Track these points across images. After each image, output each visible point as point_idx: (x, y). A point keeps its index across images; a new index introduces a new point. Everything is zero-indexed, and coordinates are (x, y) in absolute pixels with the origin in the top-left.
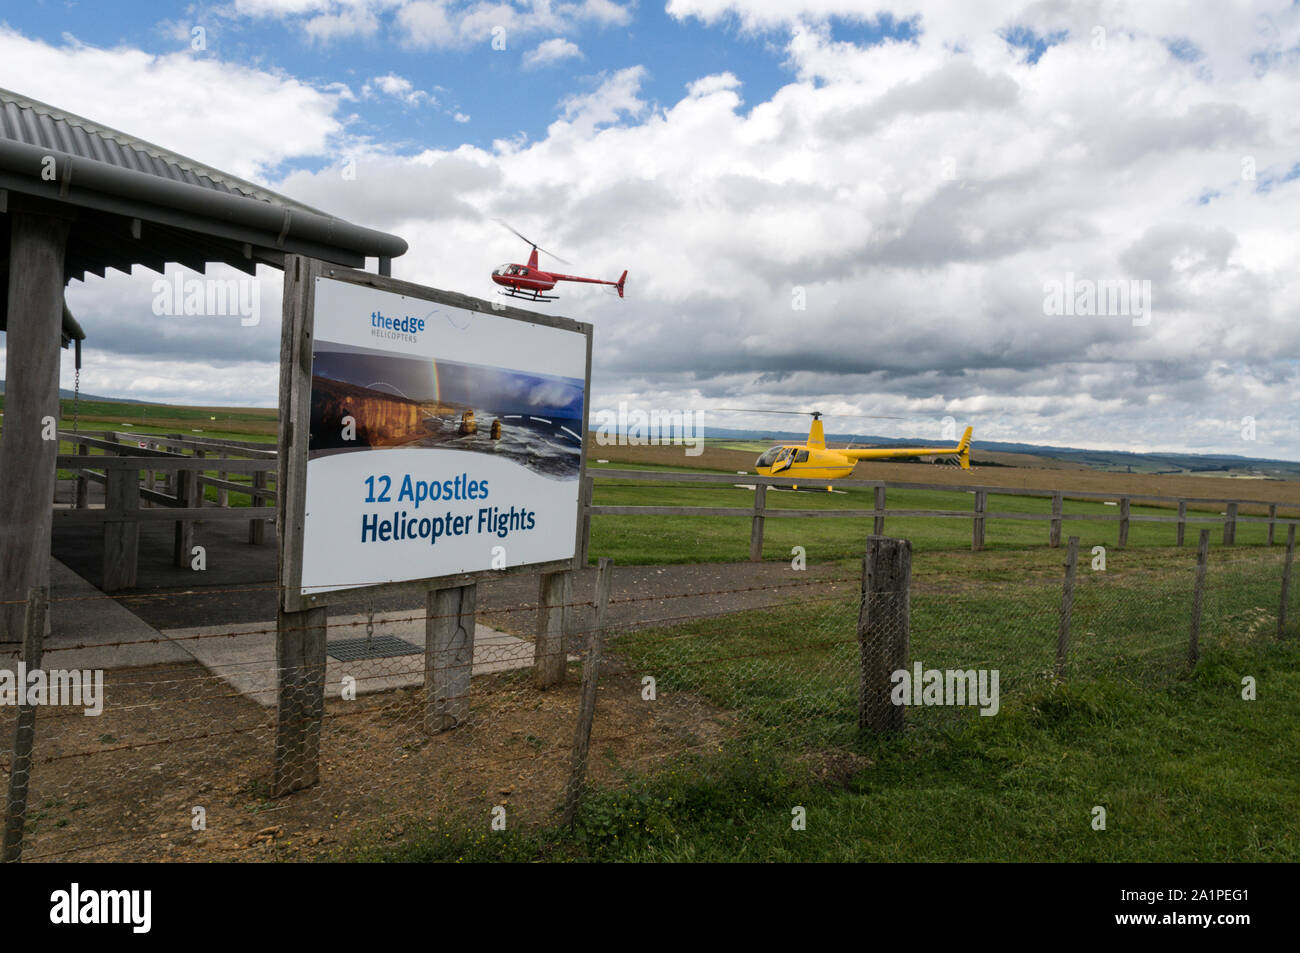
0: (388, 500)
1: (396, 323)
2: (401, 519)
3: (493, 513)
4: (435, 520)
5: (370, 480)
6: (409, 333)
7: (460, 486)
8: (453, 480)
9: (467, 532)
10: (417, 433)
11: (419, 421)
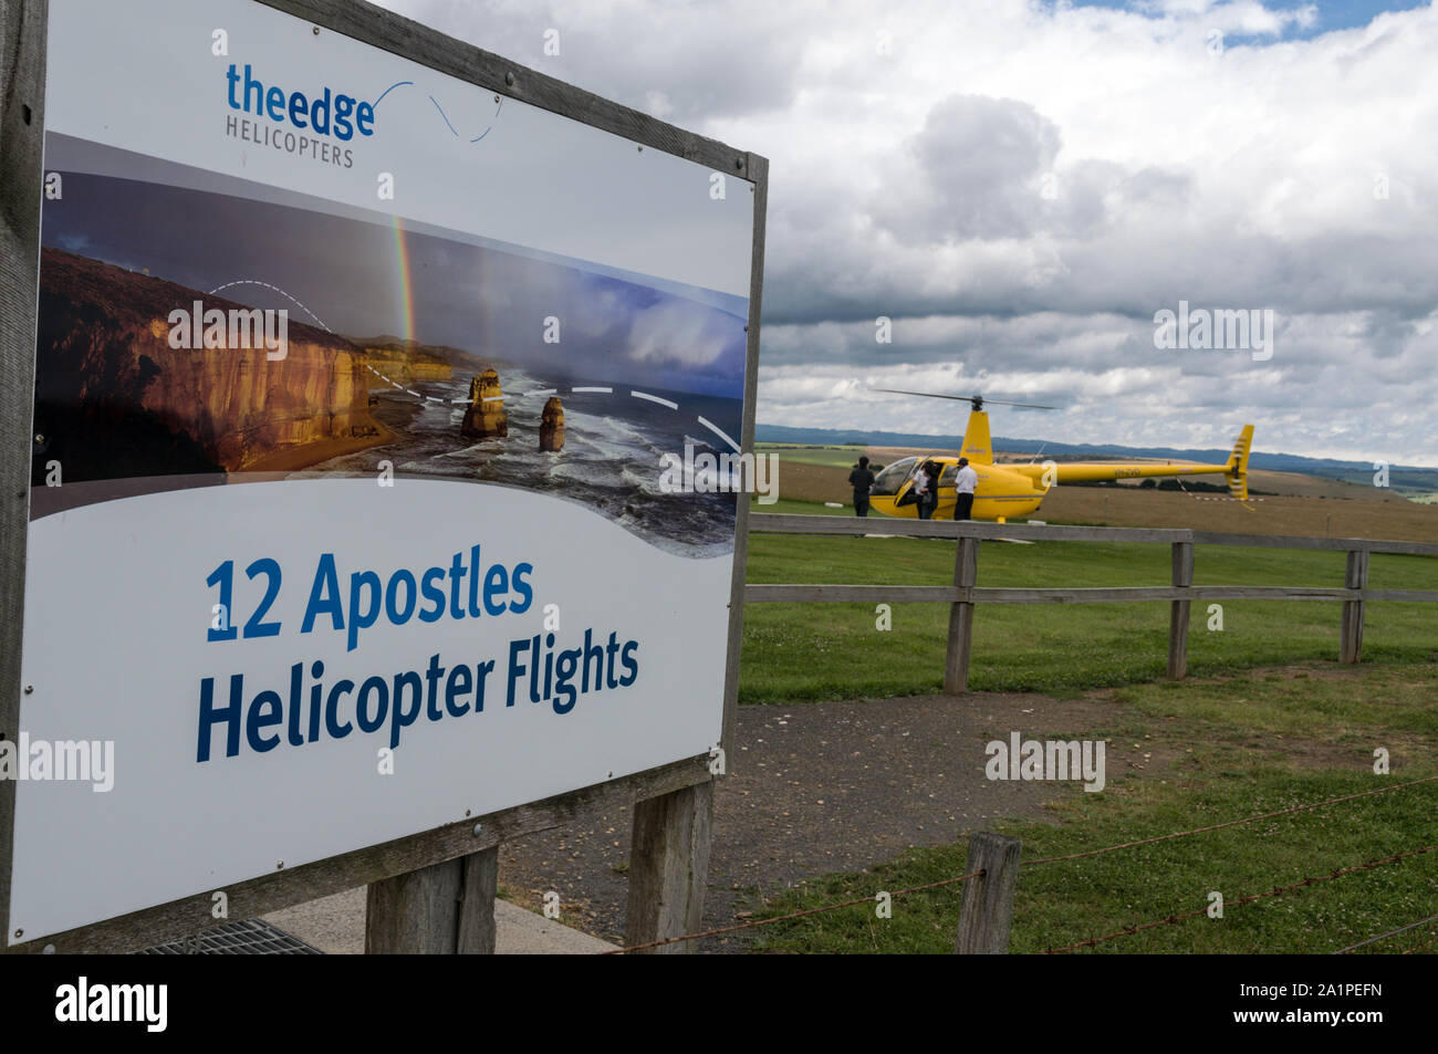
0: (274, 629)
1: (297, 104)
2: (308, 682)
3: (544, 650)
4: (400, 681)
5: (223, 575)
6: (332, 139)
7: (465, 582)
8: (447, 565)
9: (479, 708)
10: (354, 432)
11: (358, 397)
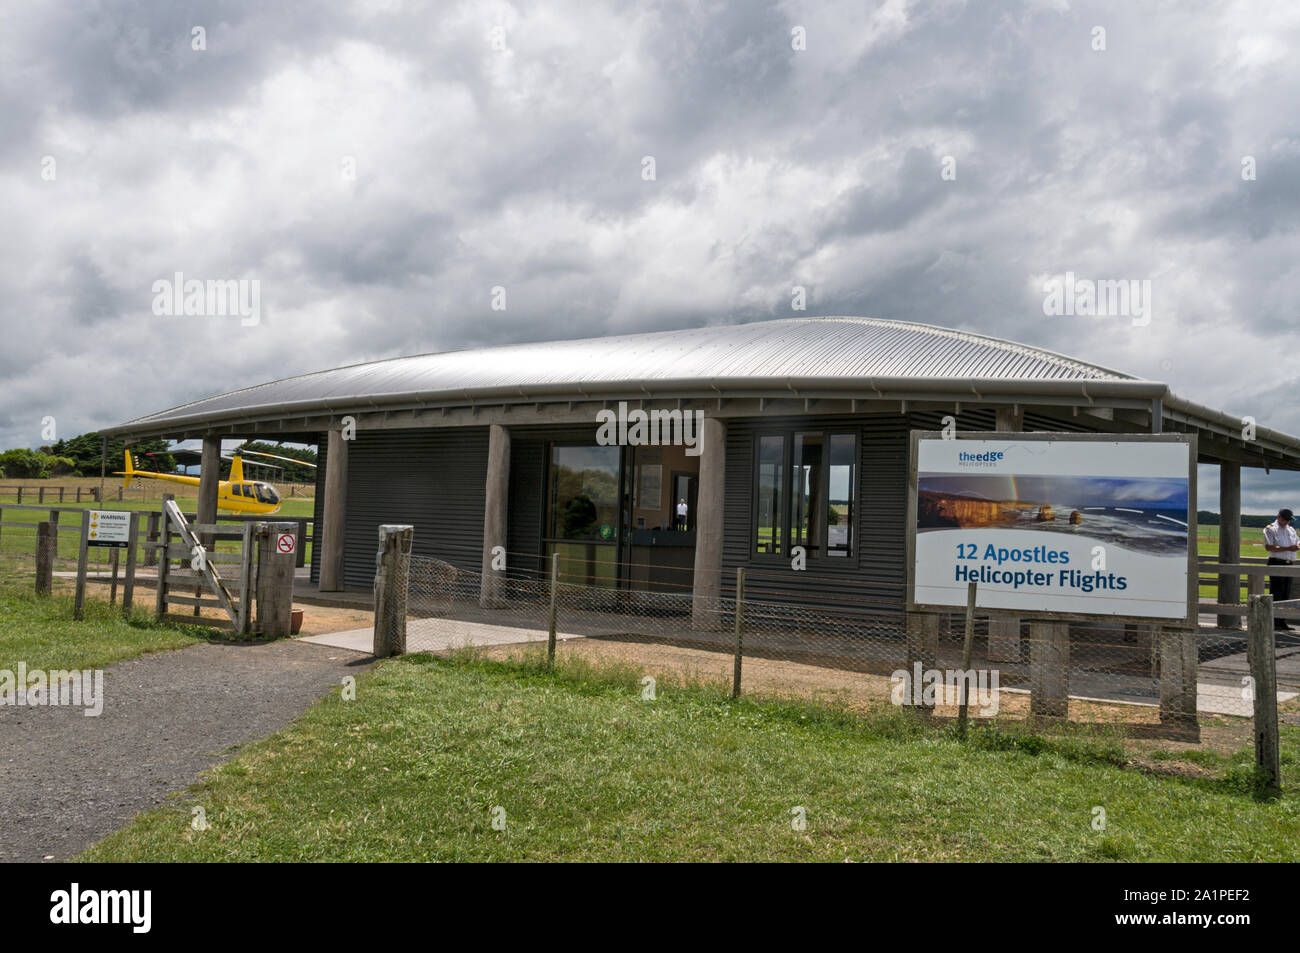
0: (975, 558)
2: (986, 570)
3: (1076, 575)
4: (1016, 574)
5: (961, 546)
7: (1040, 554)
8: (1033, 549)
9: (1048, 585)
11: (998, 514)
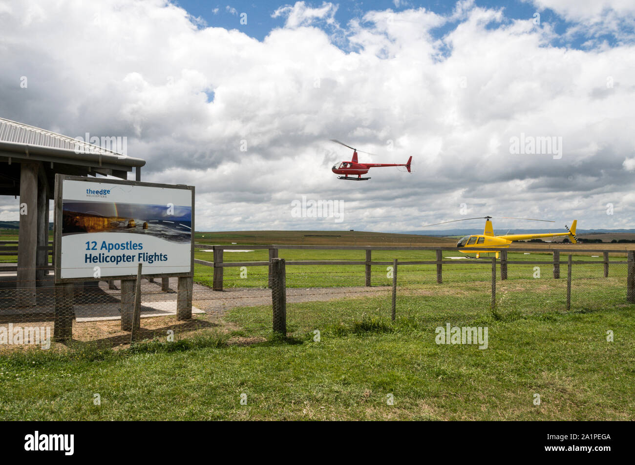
0: (96, 249)
1: (97, 192)
2: (102, 256)
3: (146, 255)
4: (117, 257)
5: (88, 243)
6: (103, 195)
7: (129, 245)
8: (125, 243)
9: (133, 261)
10: (108, 227)
11: (108, 224)
